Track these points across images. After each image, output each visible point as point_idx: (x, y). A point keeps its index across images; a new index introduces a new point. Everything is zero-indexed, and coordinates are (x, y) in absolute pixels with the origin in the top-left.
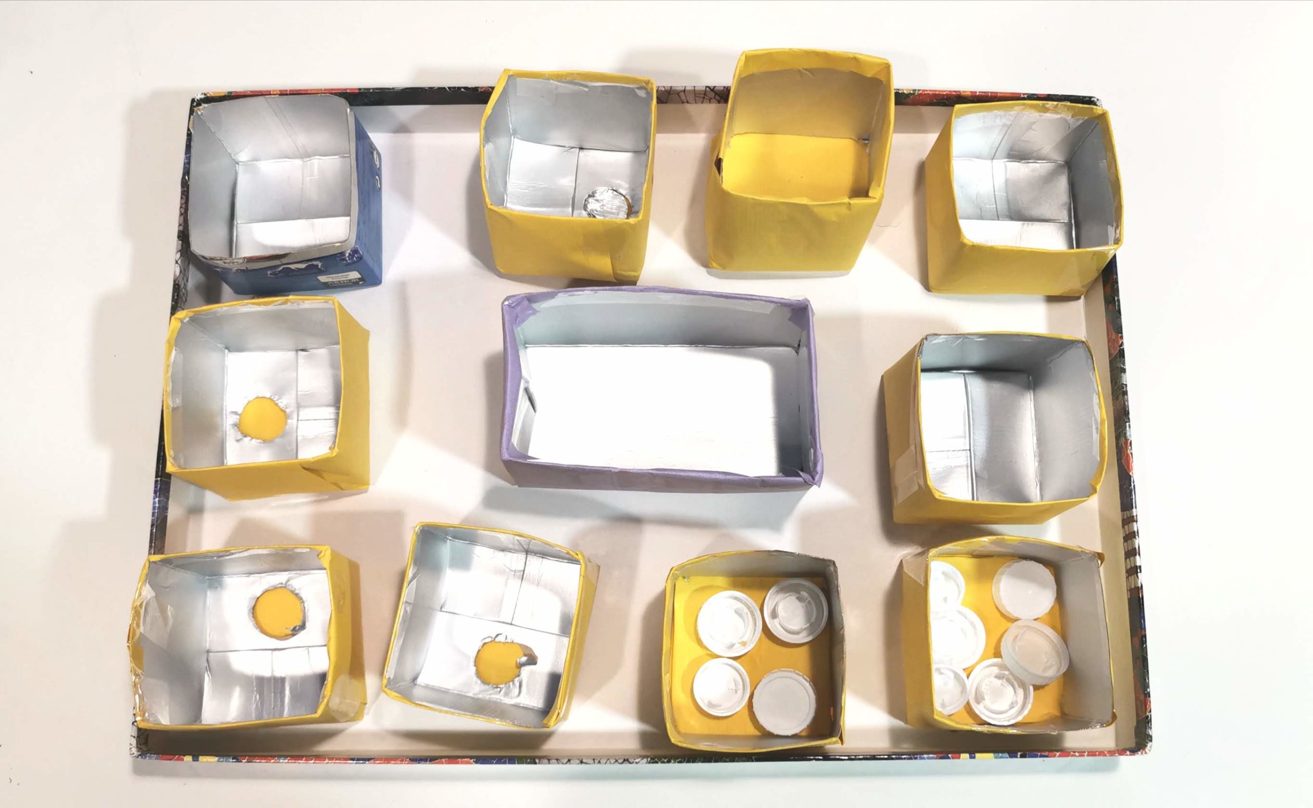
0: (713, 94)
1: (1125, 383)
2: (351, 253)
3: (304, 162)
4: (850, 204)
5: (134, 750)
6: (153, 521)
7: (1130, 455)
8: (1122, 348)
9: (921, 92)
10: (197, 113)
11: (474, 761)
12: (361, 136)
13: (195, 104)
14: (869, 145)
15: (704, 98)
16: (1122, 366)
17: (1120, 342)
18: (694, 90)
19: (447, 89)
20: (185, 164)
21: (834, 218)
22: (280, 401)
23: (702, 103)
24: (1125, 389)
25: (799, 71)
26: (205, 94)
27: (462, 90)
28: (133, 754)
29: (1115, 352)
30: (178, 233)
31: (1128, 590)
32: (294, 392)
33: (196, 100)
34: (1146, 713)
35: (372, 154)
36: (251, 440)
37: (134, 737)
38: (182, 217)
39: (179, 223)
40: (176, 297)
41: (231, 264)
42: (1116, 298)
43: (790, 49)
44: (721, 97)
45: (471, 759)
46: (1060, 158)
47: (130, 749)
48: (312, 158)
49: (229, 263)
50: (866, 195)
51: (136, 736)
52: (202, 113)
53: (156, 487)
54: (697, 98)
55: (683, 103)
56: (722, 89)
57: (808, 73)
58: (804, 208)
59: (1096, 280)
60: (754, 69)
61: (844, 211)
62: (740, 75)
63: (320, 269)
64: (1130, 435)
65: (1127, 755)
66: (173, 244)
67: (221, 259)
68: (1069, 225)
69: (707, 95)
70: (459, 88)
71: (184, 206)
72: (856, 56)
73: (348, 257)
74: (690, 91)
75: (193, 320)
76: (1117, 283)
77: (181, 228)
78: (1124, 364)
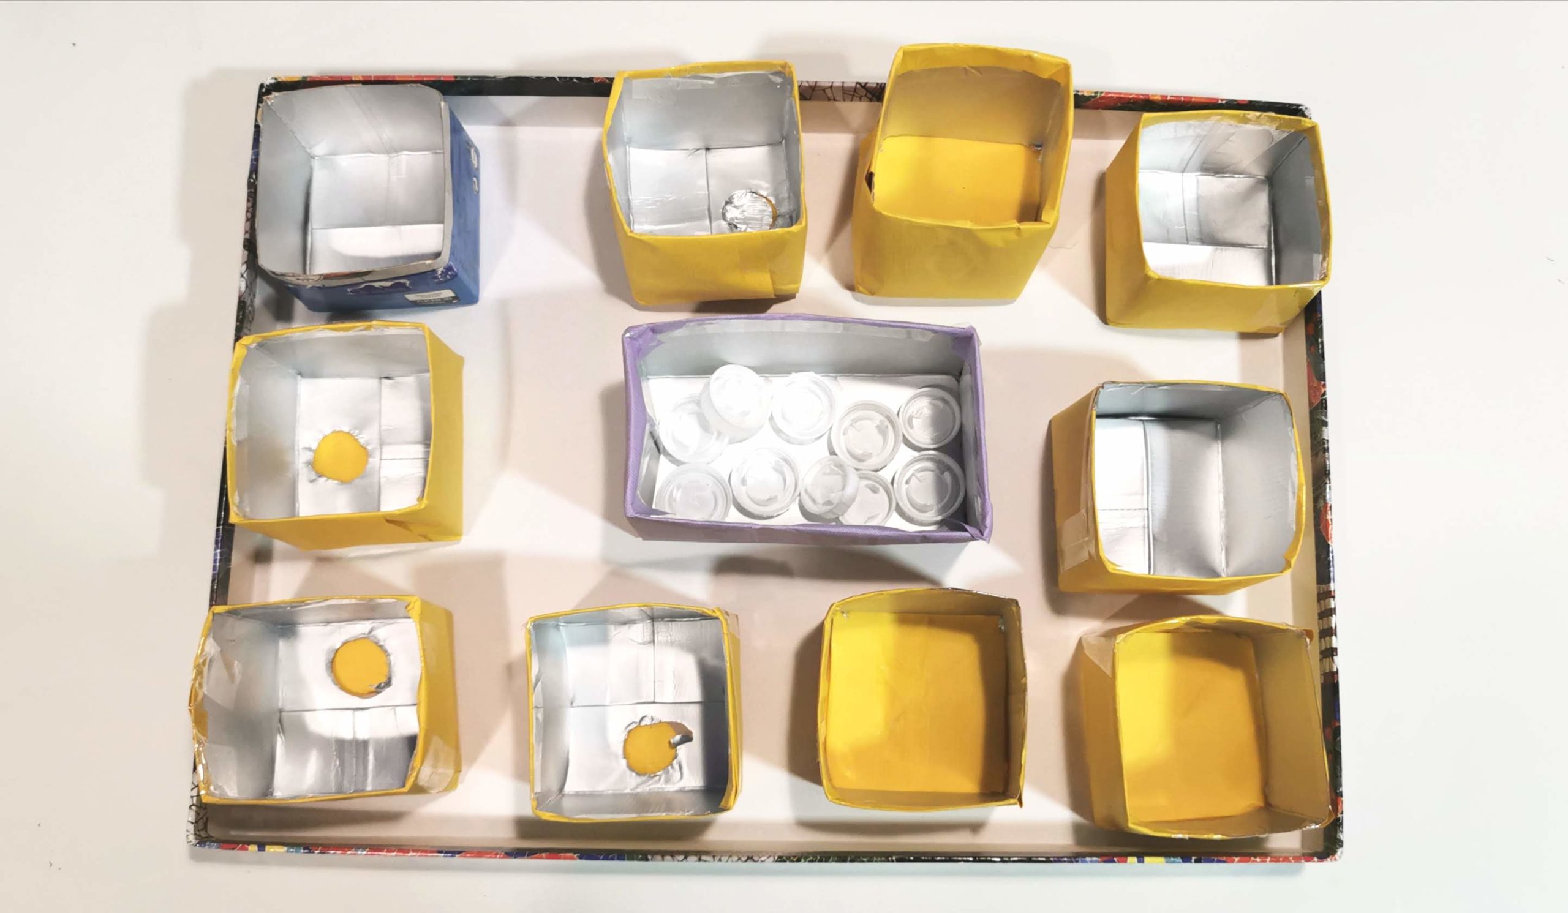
0: (865, 92)
1: (1326, 438)
2: (444, 271)
3: (390, 157)
4: (1019, 229)
5: (192, 838)
6: (213, 575)
7: (1330, 522)
8: (1324, 397)
9: (1103, 95)
10: (267, 104)
11: (578, 856)
12: (456, 129)
13: (264, 90)
14: (1042, 152)
15: (853, 95)
16: (1324, 419)
17: (1323, 391)
18: (843, 87)
19: (558, 79)
20: (252, 160)
21: (1000, 244)
22: (360, 436)
23: (852, 100)
24: (1326, 446)
25: (965, 68)
26: (276, 79)
27: (575, 80)
28: (191, 842)
29: (1316, 402)
30: (244, 242)
31: (1321, 674)
32: (376, 426)
33: (265, 85)
34: (1337, 815)
35: (469, 152)
36: (327, 481)
37: (192, 823)
38: (248, 223)
39: (245, 230)
40: (241, 317)
41: (305, 281)
42: (1320, 340)
43: (954, 45)
44: (874, 95)
45: (575, 854)
46: (1260, 173)
47: (188, 836)
48: (399, 154)
49: (303, 280)
50: (1037, 218)
51: (194, 821)
52: (272, 103)
53: (217, 536)
54: (845, 95)
55: (829, 100)
56: (875, 85)
57: (974, 71)
58: (968, 233)
59: (1297, 317)
60: (912, 66)
61: (1012, 236)
62: (897, 70)
63: (407, 288)
64: (1330, 498)
65: (1314, 862)
66: (238, 253)
67: (293, 276)
68: (1268, 251)
69: (857, 93)
70: (571, 78)
71: (251, 210)
72: (1031, 53)
73: (441, 275)
74: (838, 87)
75: (261, 345)
76: (1321, 322)
77: (248, 236)
78: (1326, 416)
